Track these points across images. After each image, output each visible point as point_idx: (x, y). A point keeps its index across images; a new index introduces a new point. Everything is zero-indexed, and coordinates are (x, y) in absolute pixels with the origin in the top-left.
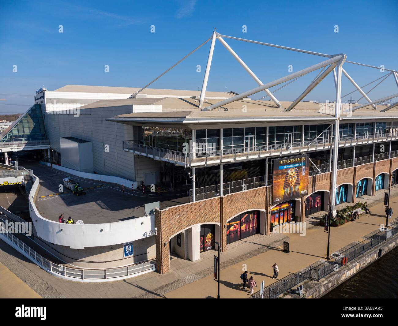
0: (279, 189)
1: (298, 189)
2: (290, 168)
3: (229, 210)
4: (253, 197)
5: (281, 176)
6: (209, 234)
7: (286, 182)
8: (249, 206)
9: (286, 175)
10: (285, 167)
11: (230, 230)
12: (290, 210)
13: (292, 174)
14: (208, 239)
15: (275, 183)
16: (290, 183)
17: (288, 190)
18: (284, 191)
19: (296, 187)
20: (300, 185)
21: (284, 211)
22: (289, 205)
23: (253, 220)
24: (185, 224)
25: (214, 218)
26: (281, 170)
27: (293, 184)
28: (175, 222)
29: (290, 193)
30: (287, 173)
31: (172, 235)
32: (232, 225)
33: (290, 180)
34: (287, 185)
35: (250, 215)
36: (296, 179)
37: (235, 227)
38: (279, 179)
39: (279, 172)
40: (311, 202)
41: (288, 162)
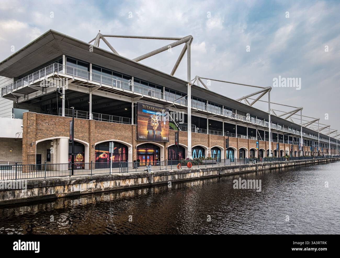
0: (143, 128)
1: (161, 134)
2: (152, 114)
3: (98, 134)
4: (120, 130)
5: (145, 118)
6: (78, 155)
7: (149, 124)
8: (116, 137)
9: (149, 119)
10: (148, 112)
11: (100, 157)
12: (156, 156)
13: (154, 120)
14: (78, 159)
15: (139, 122)
16: (153, 127)
17: (151, 132)
18: (148, 132)
19: (159, 132)
20: (162, 131)
21: (150, 155)
22: (155, 151)
23: (122, 154)
24: (54, 133)
25: (83, 137)
26: (144, 113)
27: (156, 128)
28: (43, 129)
29: (153, 135)
30: (150, 118)
31: (40, 139)
32: (102, 153)
33: (153, 124)
34: (150, 127)
35: (119, 149)
36: (158, 125)
37: (104, 156)
38: (142, 119)
39: (142, 114)
40: (174, 154)
41: (150, 108)
